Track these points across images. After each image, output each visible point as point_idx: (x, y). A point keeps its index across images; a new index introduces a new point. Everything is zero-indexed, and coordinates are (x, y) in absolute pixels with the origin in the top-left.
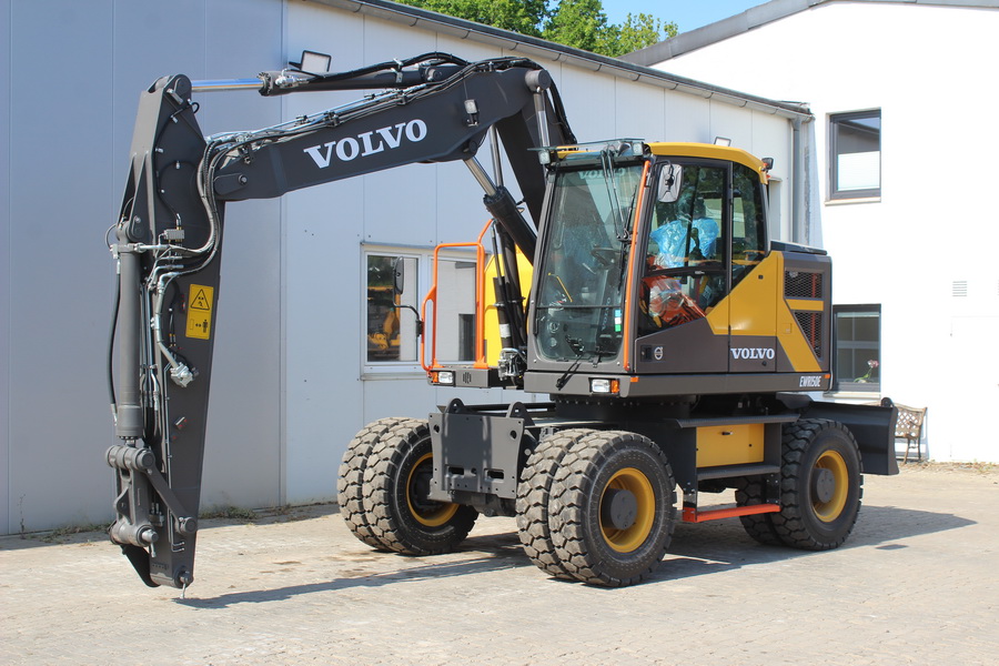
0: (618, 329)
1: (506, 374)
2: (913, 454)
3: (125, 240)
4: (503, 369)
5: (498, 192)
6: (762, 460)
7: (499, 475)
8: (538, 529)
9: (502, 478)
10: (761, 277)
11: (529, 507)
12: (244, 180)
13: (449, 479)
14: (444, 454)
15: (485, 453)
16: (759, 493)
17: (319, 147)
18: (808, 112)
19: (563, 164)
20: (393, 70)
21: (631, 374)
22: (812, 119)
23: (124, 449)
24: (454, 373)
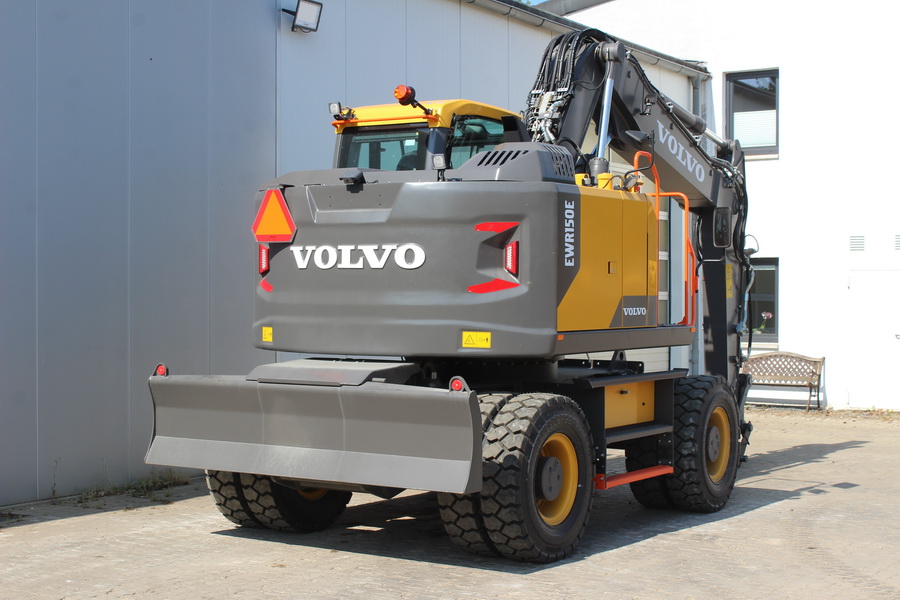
2: (813, 402)
18: (705, 70)
22: (710, 77)
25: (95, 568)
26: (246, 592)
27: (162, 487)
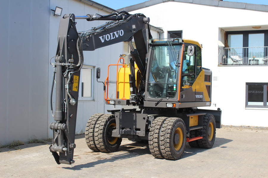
0: (175, 89)
1: (132, 101)
3: (59, 62)
4: (131, 100)
5: (135, 51)
6: (197, 125)
7: (139, 130)
8: (156, 144)
9: (140, 130)
10: (201, 76)
11: (153, 139)
12: (88, 45)
13: (122, 131)
14: (120, 124)
15: (134, 124)
16: (194, 134)
17: (102, 36)
18: (162, 30)
19: (155, 44)
20: (115, 15)
21: (179, 102)
22: (163, 32)
23: (57, 124)
24: (115, 101)
25: (5, 169)
26: (52, 175)
27: (17, 146)
